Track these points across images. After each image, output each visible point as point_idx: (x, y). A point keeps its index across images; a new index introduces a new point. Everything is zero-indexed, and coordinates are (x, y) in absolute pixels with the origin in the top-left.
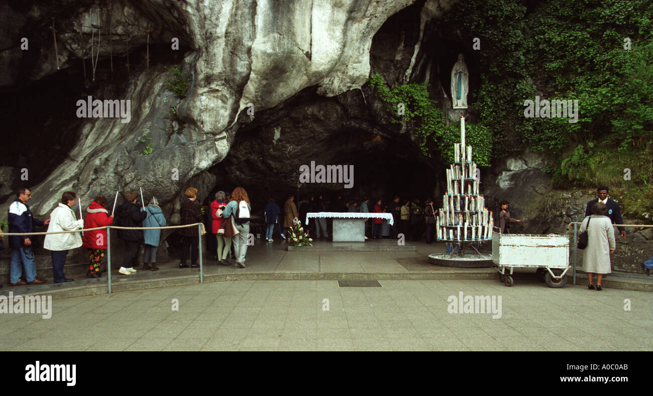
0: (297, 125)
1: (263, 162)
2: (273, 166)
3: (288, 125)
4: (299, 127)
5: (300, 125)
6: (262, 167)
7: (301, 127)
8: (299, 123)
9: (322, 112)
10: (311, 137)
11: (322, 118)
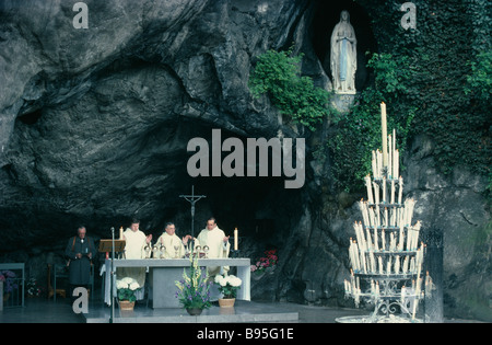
0: (102, 108)
1: (36, 171)
2: (51, 177)
3: (88, 108)
4: (105, 112)
5: (108, 108)
6: (31, 178)
7: (110, 111)
8: (107, 104)
9: (146, 88)
10: (120, 130)
11: (144, 99)
